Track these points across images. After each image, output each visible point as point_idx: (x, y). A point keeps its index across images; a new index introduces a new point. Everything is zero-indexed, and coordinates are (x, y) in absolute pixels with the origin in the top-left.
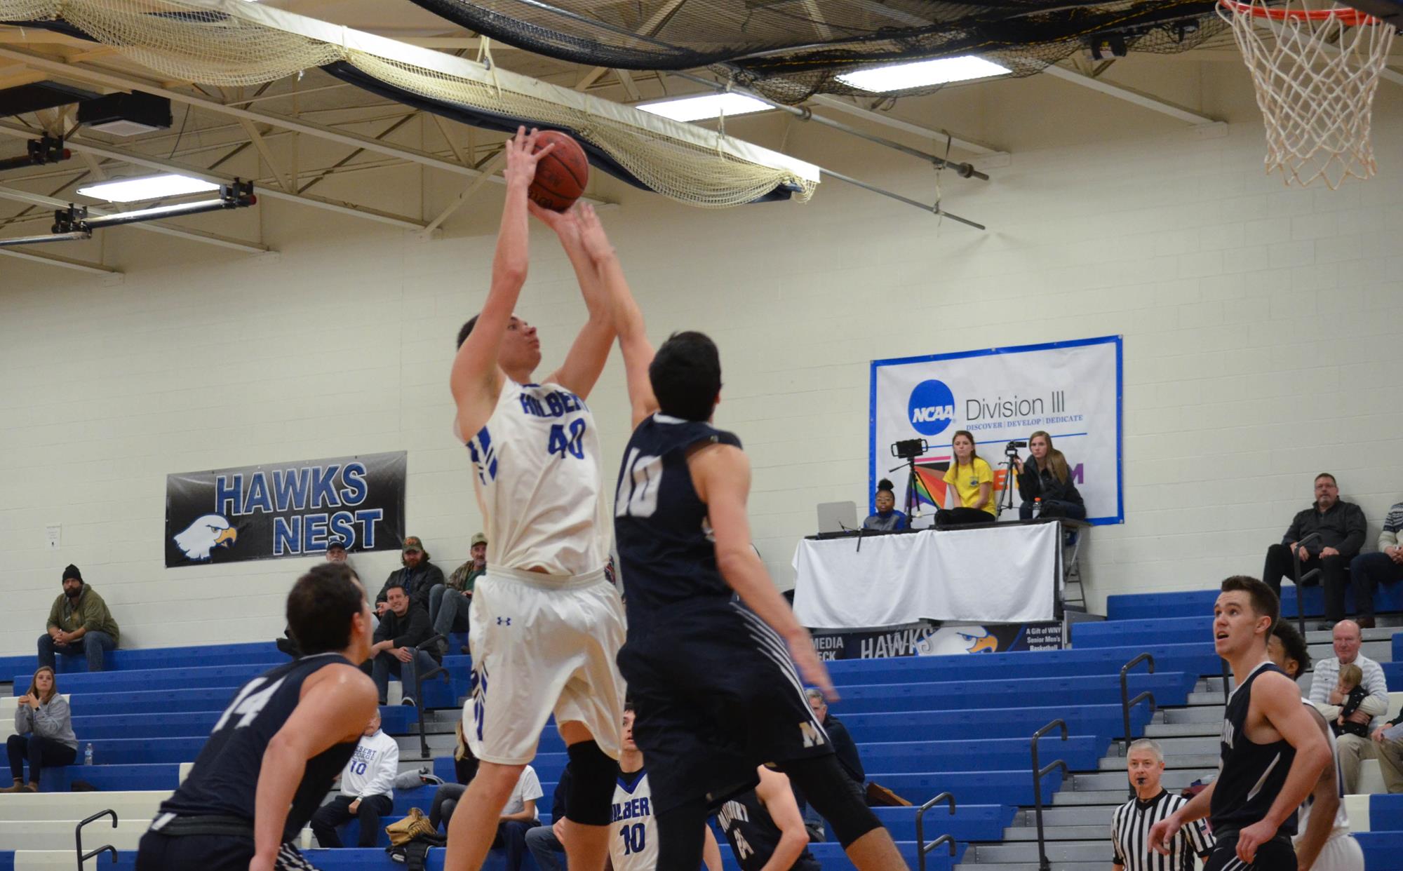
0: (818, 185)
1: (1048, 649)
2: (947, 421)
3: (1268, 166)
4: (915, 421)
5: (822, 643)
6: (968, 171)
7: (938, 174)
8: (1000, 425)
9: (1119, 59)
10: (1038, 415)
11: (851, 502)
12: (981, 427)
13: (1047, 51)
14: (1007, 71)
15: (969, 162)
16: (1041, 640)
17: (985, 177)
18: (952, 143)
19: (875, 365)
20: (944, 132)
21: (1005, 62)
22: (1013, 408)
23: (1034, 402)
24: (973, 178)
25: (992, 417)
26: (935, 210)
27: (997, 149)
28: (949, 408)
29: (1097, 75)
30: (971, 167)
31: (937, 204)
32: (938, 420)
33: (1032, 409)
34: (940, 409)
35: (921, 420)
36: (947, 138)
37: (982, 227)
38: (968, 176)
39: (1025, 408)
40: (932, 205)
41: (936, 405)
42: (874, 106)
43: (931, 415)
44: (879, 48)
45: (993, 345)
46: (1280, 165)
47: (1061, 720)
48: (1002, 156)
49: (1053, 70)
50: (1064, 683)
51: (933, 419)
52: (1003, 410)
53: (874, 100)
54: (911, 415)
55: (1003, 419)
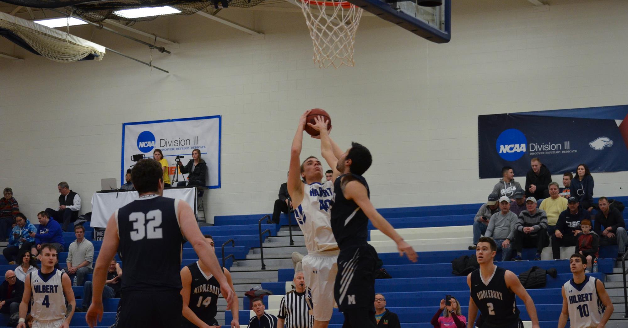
0: (105, 54)
2: (152, 147)
4: (139, 147)
5: (102, 234)
6: (162, 50)
7: (151, 51)
8: (173, 149)
9: (225, 8)
10: (188, 145)
11: (114, 178)
12: (166, 150)
13: (198, 5)
14: (180, 12)
15: (163, 46)
17: (169, 53)
18: (157, 39)
19: (124, 125)
20: (154, 34)
21: (179, 8)
22: (178, 143)
23: (186, 141)
24: (164, 53)
25: (170, 146)
26: (149, 65)
27: (174, 41)
28: (153, 142)
29: (215, 14)
30: (164, 48)
31: (150, 63)
32: (148, 147)
33: (186, 143)
34: (149, 142)
35: (142, 147)
36: (155, 37)
37: (168, 72)
38: (163, 52)
39: (183, 143)
40: (148, 63)
42: (127, 24)
43: (146, 145)
44: (132, 2)
45: (171, 118)
48: (176, 45)
49: (200, 13)
52: (174, 143)
53: (127, 22)
54: (138, 144)
55: (174, 147)
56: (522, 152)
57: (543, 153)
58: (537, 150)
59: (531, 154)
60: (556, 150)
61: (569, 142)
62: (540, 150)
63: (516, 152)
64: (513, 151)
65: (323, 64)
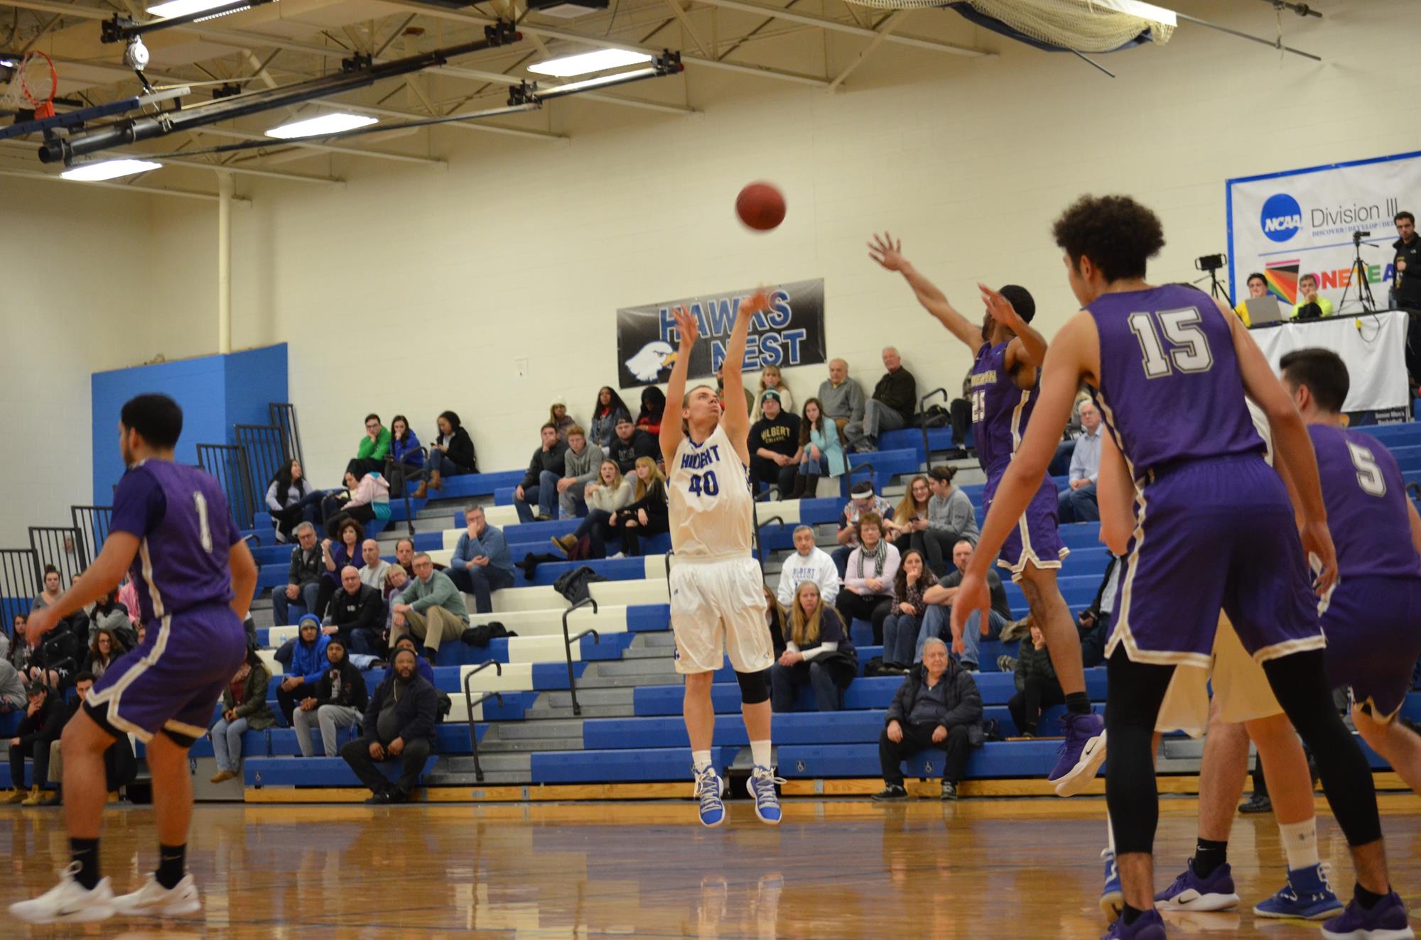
0: (1175, 29)
1: (1394, 422)
2: (1296, 229)
4: (1267, 230)
6: (1304, 10)
7: (1278, 14)
8: (1342, 230)
10: (1375, 220)
12: (1325, 232)
15: (1305, 2)
16: (1387, 415)
17: (1319, 15)
19: (1230, 183)
22: (1353, 215)
23: (1371, 209)
24: (1309, 16)
25: (1334, 223)
26: (1277, 45)
28: (1296, 217)
30: (1306, 7)
31: (1279, 41)
32: (1287, 229)
33: (1369, 215)
34: (1288, 218)
35: (1272, 229)
37: (1319, 59)
38: (1304, 14)
39: (1363, 214)
40: (1274, 41)
41: (1284, 215)
43: (1281, 224)
45: (1333, 161)
47: (1415, 483)
50: (1411, 452)
51: (1283, 228)
52: (1343, 217)
54: (1264, 225)
55: (1344, 225)
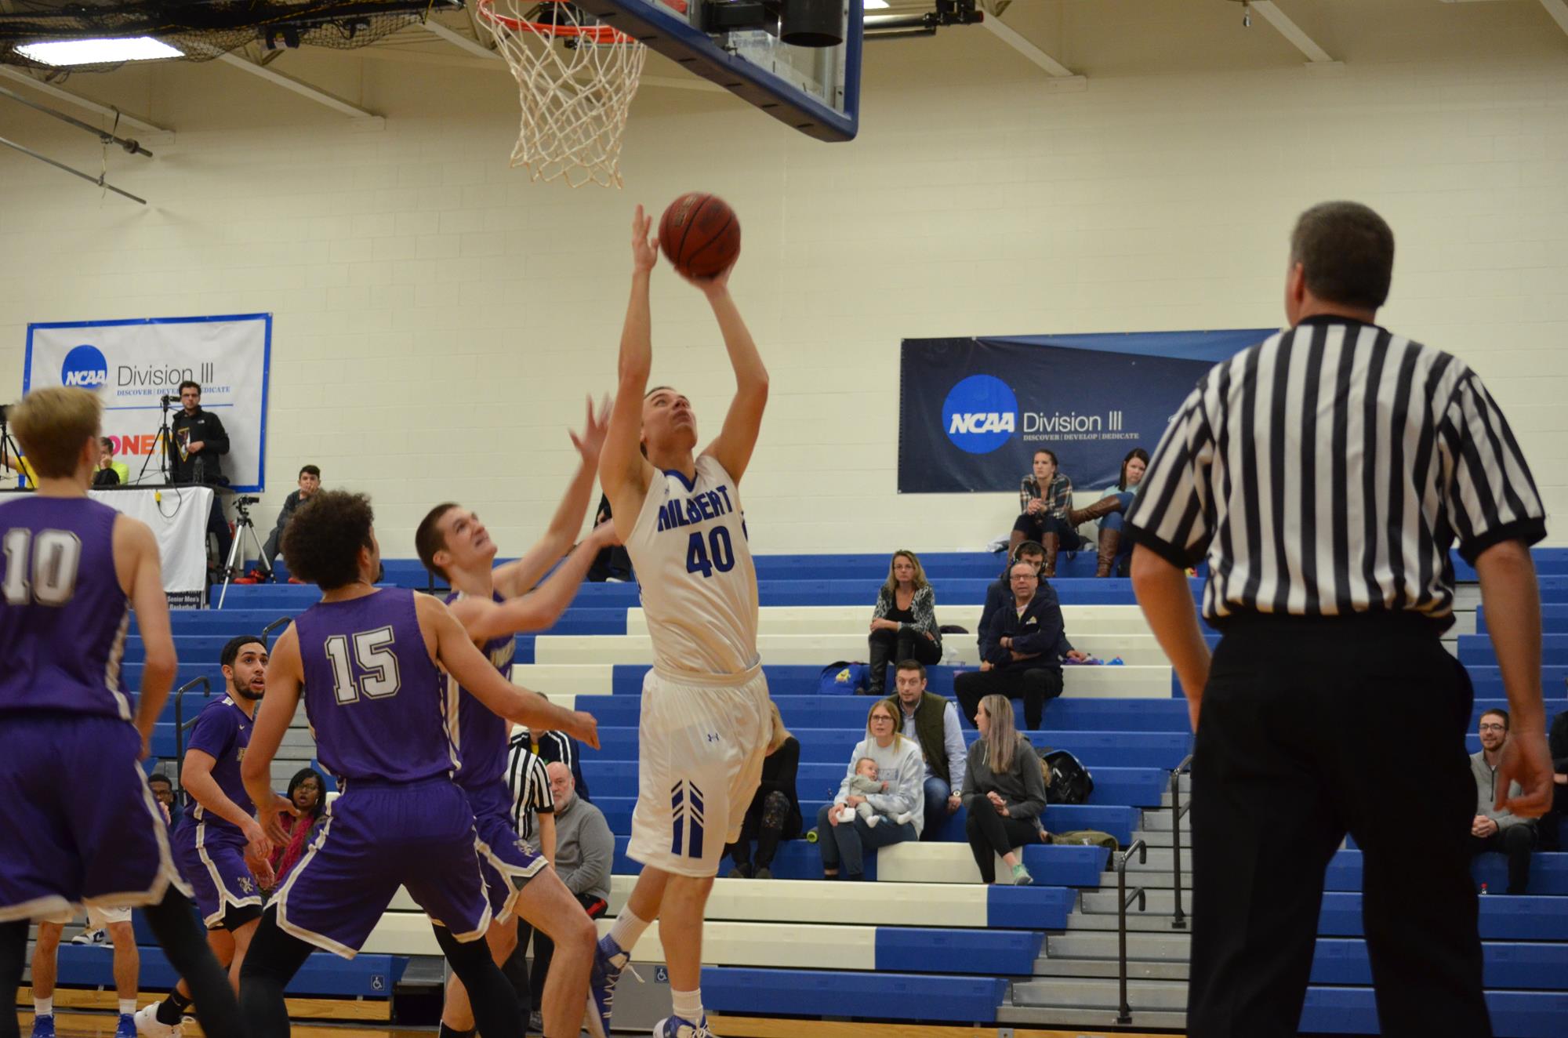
1: (187, 608)
2: (100, 385)
3: (514, 161)
6: (133, 147)
7: (104, 148)
8: (150, 392)
9: (292, 50)
12: (132, 393)
13: (225, 38)
14: (180, 54)
15: (135, 138)
16: (180, 600)
17: (149, 154)
18: (120, 119)
19: (32, 327)
20: (113, 108)
21: (179, 45)
22: (163, 377)
23: (183, 372)
24: (138, 154)
25: (142, 384)
26: (100, 182)
27: (163, 127)
28: (101, 373)
29: (267, 63)
30: (136, 143)
31: (102, 177)
32: (90, 384)
34: (92, 373)
35: (74, 383)
36: (116, 114)
37: (144, 202)
38: (133, 152)
40: (97, 177)
41: (88, 369)
42: (48, 79)
43: (84, 378)
44: (63, 23)
45: (147, 316)
46: (527, 164)
47: (203, 677)
48: (166, 135)
49: (228, 58)
50: (203, 642)
51: (85, 383)
52: (153, 378)
53: (48, 72)
54: (64, 378)
55: (153, 387)
56: (1004, 432)
57: (1057, 437)
58: (1041, 430)
59: (1026, 438)
60: (1087, 432)
61: (1120, 413)
62: (1049, 429)
63: (990, 432)
64: (982, 430)
65: (540, 172)
